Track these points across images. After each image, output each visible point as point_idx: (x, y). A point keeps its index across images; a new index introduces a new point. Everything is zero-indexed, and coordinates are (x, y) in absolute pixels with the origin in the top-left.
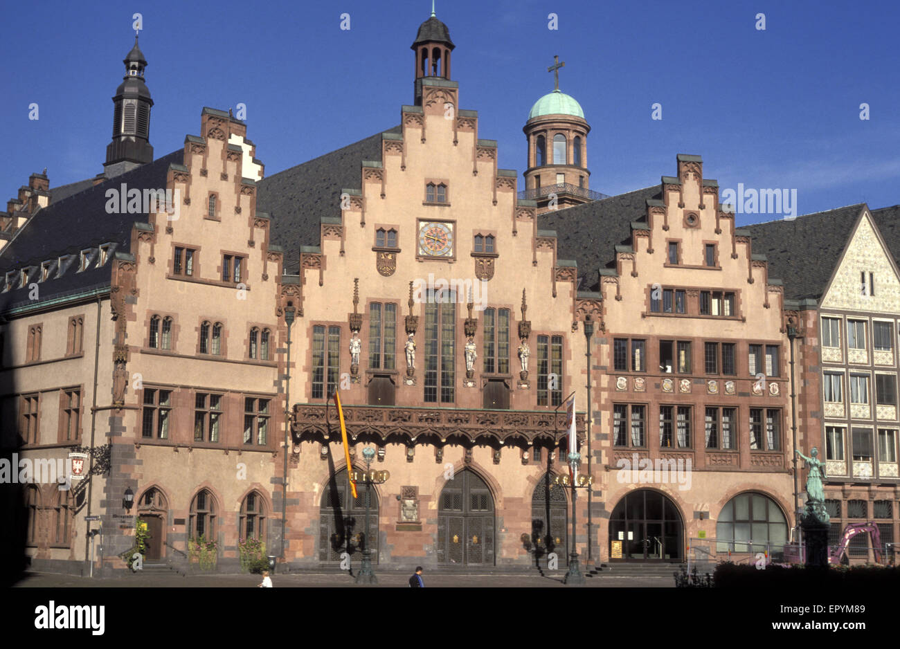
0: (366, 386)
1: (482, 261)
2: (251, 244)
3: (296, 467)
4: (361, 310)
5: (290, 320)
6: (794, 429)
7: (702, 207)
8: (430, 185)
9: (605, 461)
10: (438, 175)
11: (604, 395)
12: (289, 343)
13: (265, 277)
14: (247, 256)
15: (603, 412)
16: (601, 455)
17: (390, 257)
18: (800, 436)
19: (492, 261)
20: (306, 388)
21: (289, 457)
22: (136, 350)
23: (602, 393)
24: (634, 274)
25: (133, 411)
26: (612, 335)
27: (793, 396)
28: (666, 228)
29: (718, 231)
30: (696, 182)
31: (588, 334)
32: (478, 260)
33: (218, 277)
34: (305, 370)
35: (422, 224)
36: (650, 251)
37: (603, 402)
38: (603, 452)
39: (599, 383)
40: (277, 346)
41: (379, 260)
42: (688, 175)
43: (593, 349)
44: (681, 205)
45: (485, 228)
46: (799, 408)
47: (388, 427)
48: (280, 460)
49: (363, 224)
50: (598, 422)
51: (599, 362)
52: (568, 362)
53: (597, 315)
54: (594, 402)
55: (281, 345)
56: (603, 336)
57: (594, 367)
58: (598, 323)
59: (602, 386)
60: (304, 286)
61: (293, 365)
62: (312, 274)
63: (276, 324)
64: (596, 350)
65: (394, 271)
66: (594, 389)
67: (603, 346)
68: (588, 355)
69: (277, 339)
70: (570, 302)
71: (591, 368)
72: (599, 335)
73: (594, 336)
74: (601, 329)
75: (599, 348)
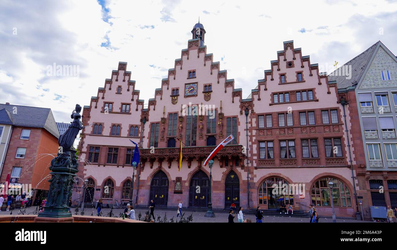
0: (166, 142)
1: (207, 94)
2: (132, 100)
3: (143, 171)
4: (166, 116)
5: (144, 123)
6: (349, 146)
7: (294, 59)
8: (190, 72)
9: (255, 165)
10: (192, 69)
11: (254, 138)
12: (144, 130)
13: (137, 110)
14: (131, 104)
15: (253, 145)
16: (253, 163)
17: (176, 98)
18: (352, 149)
19: (210, 93)
20: (148, 144)
21: (141, 168)
22: (87, 134)
23: (253, 137)
24: (266, 89)
25: (85, 154)
26: (257, 114)
27: (347, 131)
28: (279, 70)
29: (303, 67)
30: (291, 50)
31: (247, 115)
32: (205, 94)
33: (119, 111)
34: (148, 138)
35: (187, 85)
36: (272, 80)
37: (254, 141)
38: (254, 161)
39: (252, 134)
40: (140, 131)
41: (172, 100)
42: (287, 48)
43: (249, 120)
44: (285, 60)
45: (207, 82)
46: (351, 136)
47: (168, 155)
48: (138, 169)
49: (168, 89)
50: (252, 149)
51: (252, 125)
52: (239, 126)
53: (250, 107)
54: (249, 141)
55: (141, 131)
56: (253, 115)
57: (250, 127)
58: (251, 110)
59: (253, 135)
60: (149, 111)
61: (144, 137)
62: (152, 107)
63: (140, 124)
64: (250, 121)
65: (177, 102)
66: (250, 136)
67: (253, 119)
68: (247, 123)
69: (140, 129)
70: (239, 104)
71: (248, 128)
72: (251, 115)
73: (249, 115)
74: (252, 112)
75: (251, 120)
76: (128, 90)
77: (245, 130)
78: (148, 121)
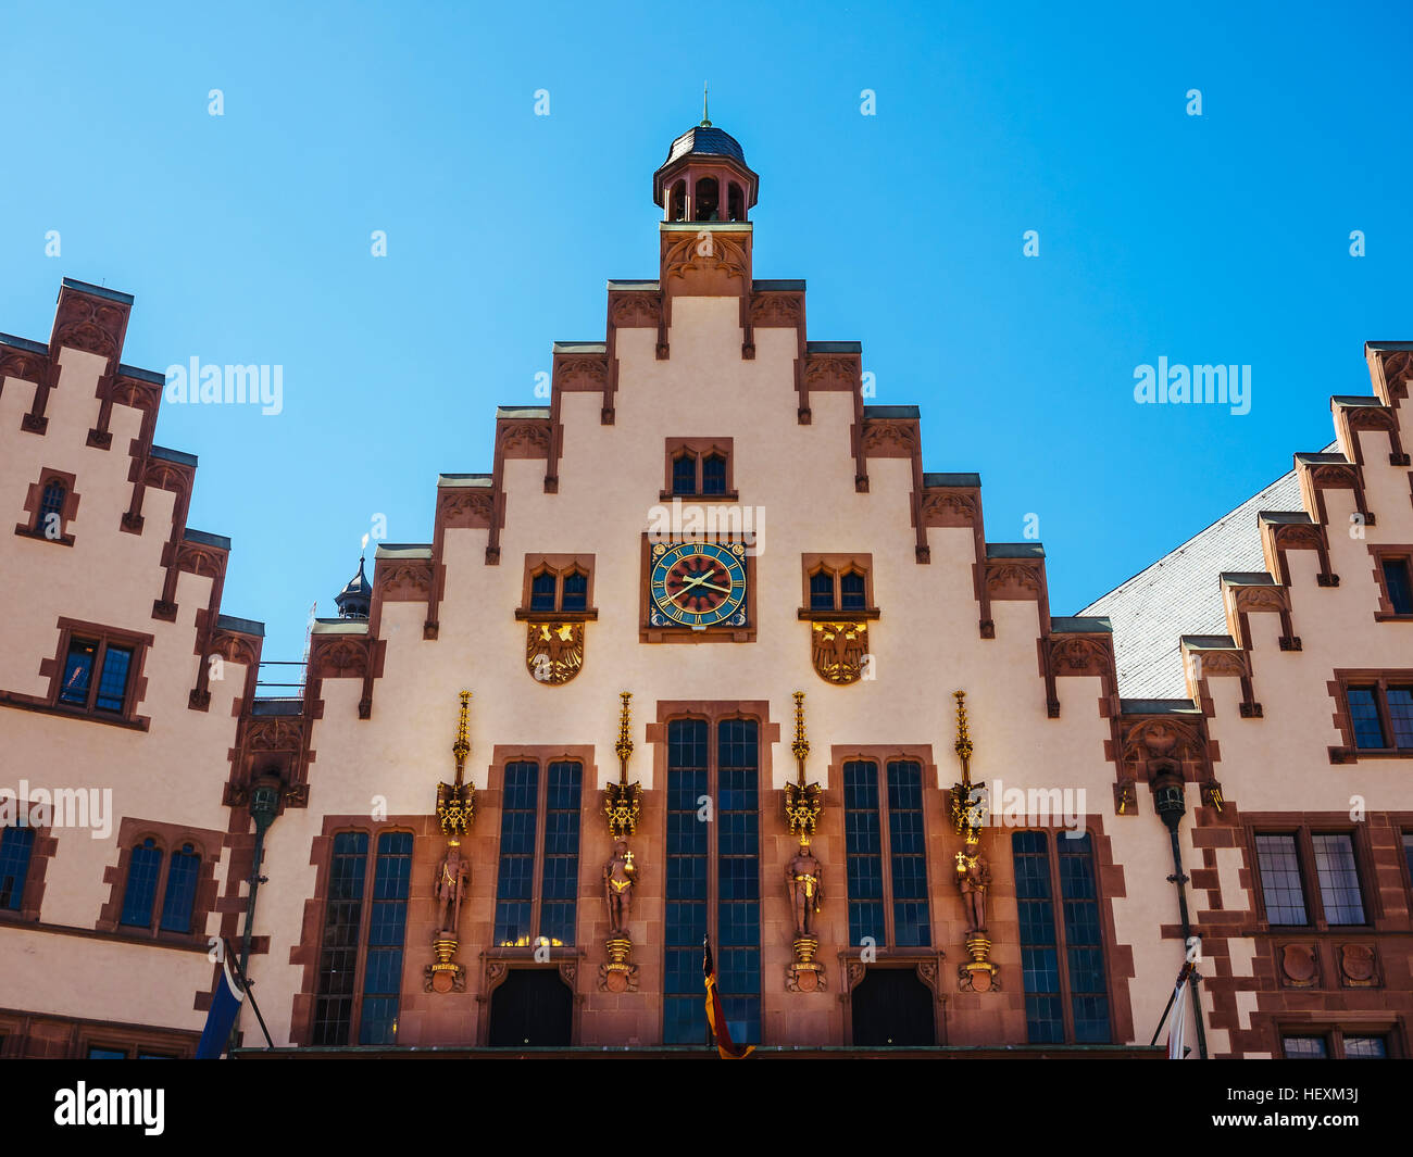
0: (479, 1002)
1: (833, 631)
2: (165, 609)
4: (479, 778)
5: (267, 818)
8: (681, 455)
10: (700, 425)
11: (1247, 1003)
12: (256, 880)
13: (200, 698)
14: (148, 640)
17: (565, 633)
19: (861, 628)
20: (296, 1012)
23: (1239, 995)
24: (1290, 643)
26: (1249, 817)
28: (1365, 518)
31: (1170, 814)
32: (819, 628)
33: (39, 687)
34: (296, 958)
35: (661, 549)
36: (1328, 579)
37: (1245, 1024)
39: (1223, 965)
40: (222, 892)
41: (535, 645)
43: (1194, 859)
44: (1400, 459)
45: (837, 543)
49: (493, 554)
51: (1215, 899)
52: (1116, 901)
53: (1190, 763)
54: (1214, 1025)
55: (232, 887)
56: (1215, 826)
57: (1201, 915)
58: (1196, 785)
59: (1236, 973)
60: (317, 724)
61: (260, 945)
62: (340, 692)
63: (224, 828)
64: (1201, 866)
65: (576, 670)
66: (1210, 983)
67: (1220, 853)
68: (1178, 878)
69: (221, 872)
70: (1103, 730)
71: (1194, 920)
72: (1203, 818)
73: (1189, 822)
74: (1207, 800)
75: (1210, 859)
76: (133, 522)
77: (1167, 932)
78: (304, 804)
